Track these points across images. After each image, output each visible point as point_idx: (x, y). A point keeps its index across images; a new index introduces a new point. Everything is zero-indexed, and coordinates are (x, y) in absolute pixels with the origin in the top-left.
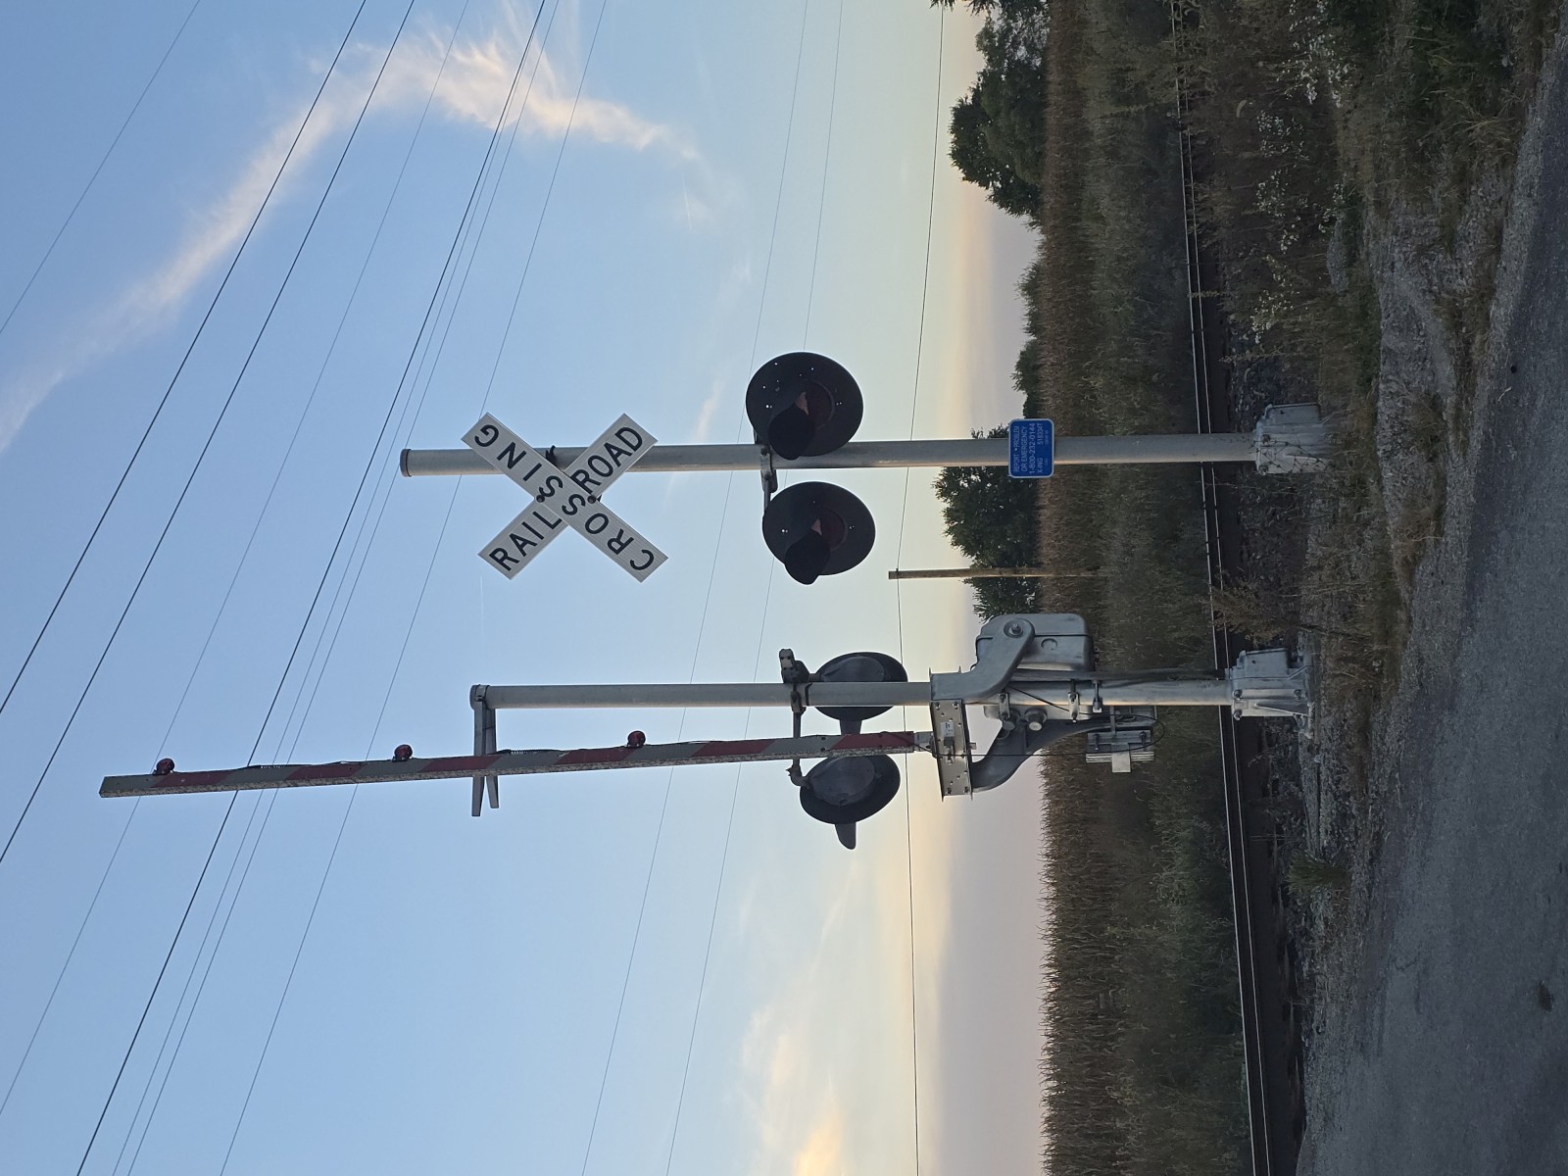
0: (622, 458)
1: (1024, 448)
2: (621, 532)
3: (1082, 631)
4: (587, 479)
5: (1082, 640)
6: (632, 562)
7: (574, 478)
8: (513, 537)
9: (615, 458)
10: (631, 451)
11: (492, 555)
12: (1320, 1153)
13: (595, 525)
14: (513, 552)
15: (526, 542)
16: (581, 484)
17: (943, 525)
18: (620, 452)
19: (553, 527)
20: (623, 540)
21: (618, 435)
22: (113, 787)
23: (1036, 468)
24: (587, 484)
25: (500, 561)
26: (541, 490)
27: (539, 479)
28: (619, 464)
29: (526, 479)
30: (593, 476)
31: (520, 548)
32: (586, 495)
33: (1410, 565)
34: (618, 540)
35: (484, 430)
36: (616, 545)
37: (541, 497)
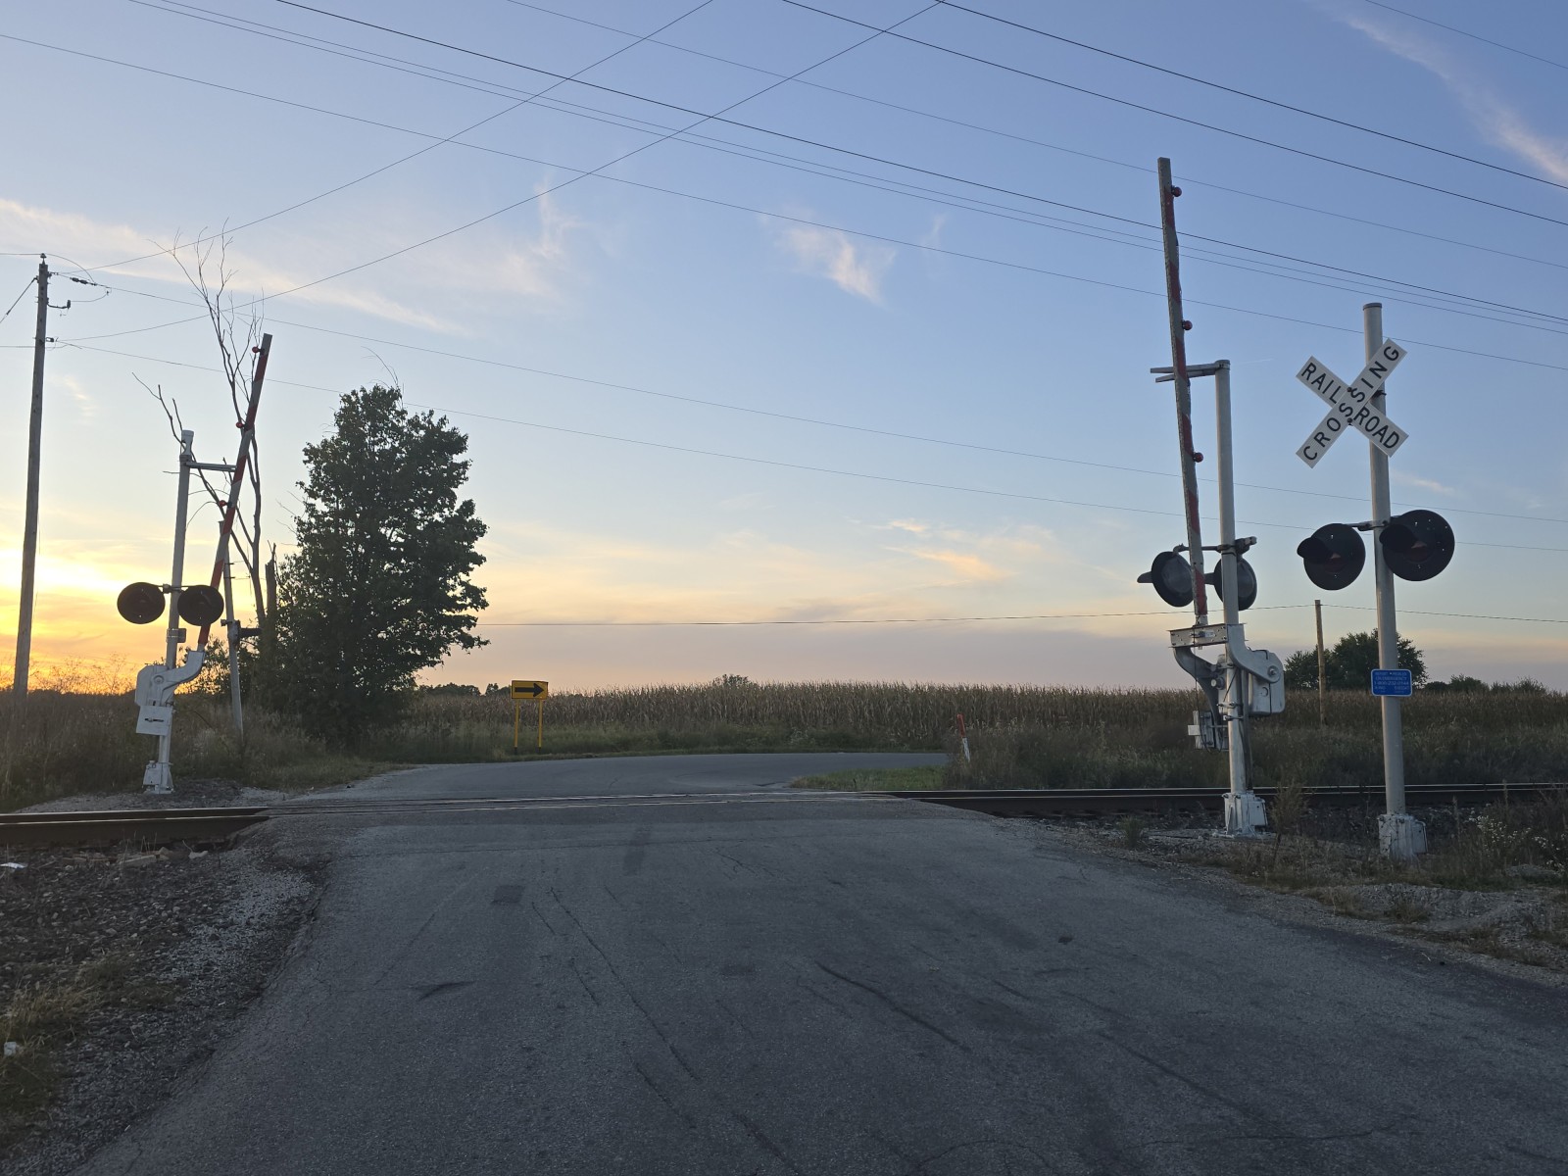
0: (1378, 437)
1: (1391, 678)
2: (1328, 440)
3: (1273, 711)
4: (1364, 417)
5: (1268, 710)
6: (1308, 447)
7: (1364, 408)
8: (1323, 376)
9: (1379, 432)
10: (1384, 441)
11: (1312, 364)
12: (985, 823)
13: (1332, 423)
14: (1314, 377)
15: (1321, 383)
16: (1360, 414)
17: (1356, 632)
18: (1383, 436)
19: (1331, 398)
20: (1323, 441)
21: (1394, 433)
22: (1164, 165)
23: (1378, 686)
24: (1360, 417)
25: (1307, 369)
26: (1356, 389)
27: (1363, 388)
28: (1374, 435)
29: (1363, 380)
30: (1366, 420)
31: (1317, 380)
32: (1352, 417)
33: (1317, 896)
34: (1323, 438)
35: (1395, 352)
36: (1319, 437)
37: (1350, 390)
